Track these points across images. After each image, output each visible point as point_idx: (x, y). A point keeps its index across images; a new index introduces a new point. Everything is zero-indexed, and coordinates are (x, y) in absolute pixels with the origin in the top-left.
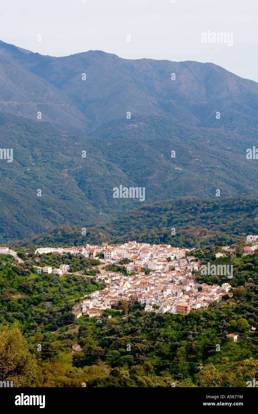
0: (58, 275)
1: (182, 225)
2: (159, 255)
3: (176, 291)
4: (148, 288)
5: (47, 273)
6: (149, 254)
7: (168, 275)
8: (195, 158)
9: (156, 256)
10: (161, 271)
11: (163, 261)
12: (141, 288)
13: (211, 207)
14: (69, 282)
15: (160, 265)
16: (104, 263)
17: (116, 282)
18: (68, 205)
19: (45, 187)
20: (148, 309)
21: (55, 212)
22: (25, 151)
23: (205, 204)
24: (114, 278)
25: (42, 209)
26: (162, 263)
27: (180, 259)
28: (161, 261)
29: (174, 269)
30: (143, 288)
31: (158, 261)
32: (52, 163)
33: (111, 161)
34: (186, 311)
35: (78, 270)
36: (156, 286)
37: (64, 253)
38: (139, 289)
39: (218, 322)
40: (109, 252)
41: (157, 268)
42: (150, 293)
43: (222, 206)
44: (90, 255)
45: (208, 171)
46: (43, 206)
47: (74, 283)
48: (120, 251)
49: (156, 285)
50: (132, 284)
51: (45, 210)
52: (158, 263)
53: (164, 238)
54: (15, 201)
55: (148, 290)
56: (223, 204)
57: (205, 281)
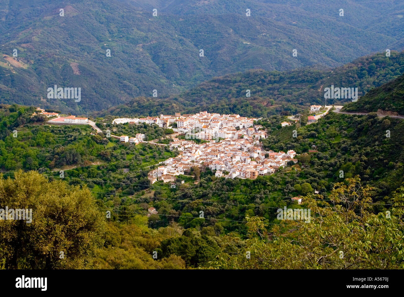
0: (134, 144)
2: (228, 124)
3: (244, 157)
4: (219, 155)
5: (124, 142)
6: (220, 124)
7: (237, 143)
8: (262, 33)
9: (226, 125)
10: (230, 139)
11: (232, 130)
12: (212, 155)
13: (278, 79)
14: (144, 150)
16: (177, 132)
17: (188, 149)
18: (143, 78)
19: (121, 61)
20: (219, 174)
21: (131, 84)
22: (102, 27)
23: (272, 76)
24: (186, 146)
25: (119, 82)
26: (231, 132)
27: (248, 128)
29: (242, 138)
30: (214, 156)
31: (227, 130)
32: (127, 38)
33: (183, 36)
34: (253, 176)
35: (153, 139)
37: (140, 123)
38: (210, 156)
39: (284, 186)
40: (182, 122)
41: (227, 136)
42: (220, 160)
43: (288, 78)
44: (164, 124)
45: (275, 45)
46: (120, 79)
47: (149, 151)
48: (192, 120)
49: (226, 152)
50: (203, 151)
51: (121, 83)
52: (227, 132)
53: (233, 108)
54: (93, 74)
55: (219, 157)
56: (289, 76)
57: (272, 149)
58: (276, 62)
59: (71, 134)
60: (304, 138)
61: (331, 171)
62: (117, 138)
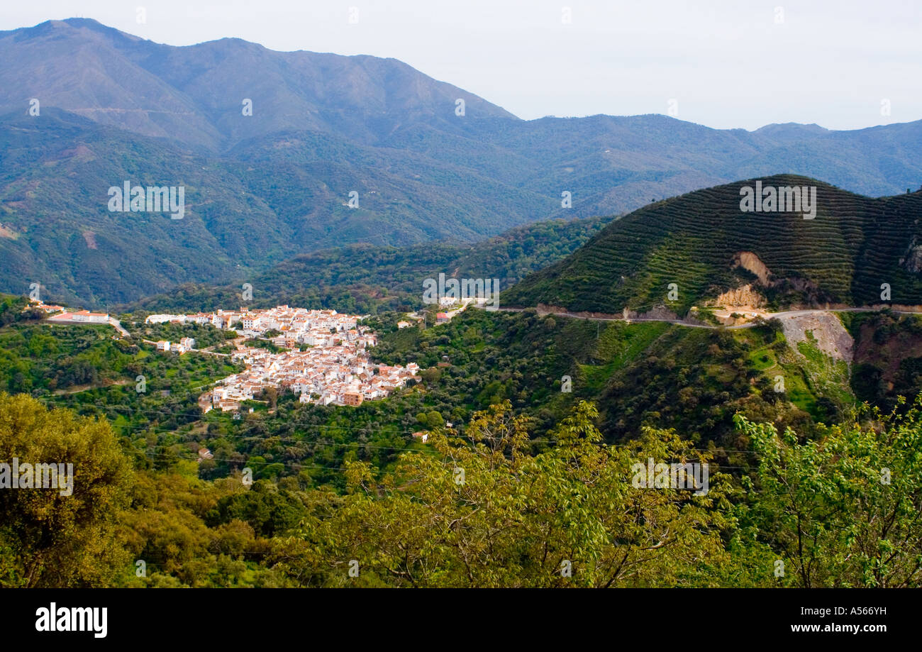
0: (178, 353)
1: (351, 284)
2: (319, 325)
3: (343, 374)
4: (305, 371)
5: (163, 350)
6: (306, 324)
7: (332, 352)
8: (371, 190)
9: (316, 326)
10: (322, 347)
11: (325, 333)
12: (295, 371)
13: (393, 258)
14: (194, 362)
15: (322, 338)
16: (243, 337)
17: (259, 362)
18: (192, 255)
19: (159, 229)
20: (305, 399)
21: (174, 264)
23: (384, 254)
24: (257, 357)
25: (156, 260)
26: (324, 336)
27: (348, 330)
28: (323, 333)
29: (340, 344)
30: (297, 371)
31: (318, 333)
33: (254, 193)
34: (356, 402)
35: (207, 346)
36: (316, 368)
37: (186, 322)
38: (291, 372)
39: (401, 417)
40: (250, 321)
41: (317, 342)
42: (307, 378)
43: (408, 257)
44: (223, 324)
45: (388, 209)
46: (157, 257)
47: (201, 363)
48: (266, 318)
49: (316, 366)
50: (282, 364)
51: (160, 262)
52: (318, 336)
53: (327, 300)
54: (117, 249)
55: (305, 373)
56: (409, 253)
57: (384, 361)
58: (391, 233)
59: (82, 338)
60: (431, 345)
61: (471, 393)
62: (152, 345)
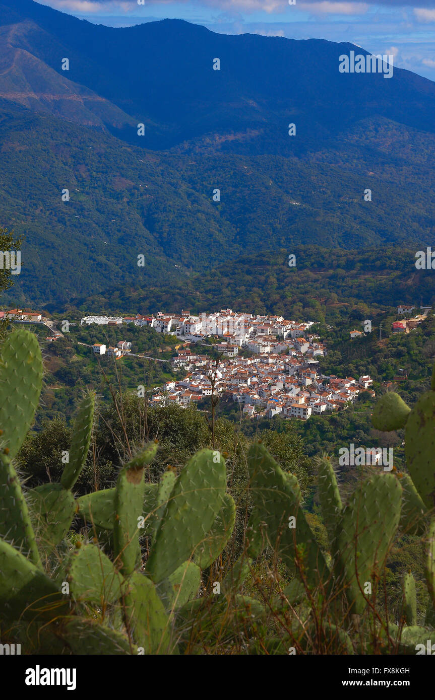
0: (114, 357)
1: (298, 288)
2: (265, 331)
3: (290, 385)
4: (249, 380)
5: (99, 353)
6: (251, 330)
7: (278, 361)
8: (320, 187)
9: (262, 332)
10: (267, 355)
11: (271, 341)
12: (238, 380)
13: (343, 262)
14: (132, 368)
15: (267, 346)
16: (184, 342)
17: (200, 369)
18: (128, 252)
19: (94, 225)
20: (249, 410)
21: (109, 263)
22: (66, 170)
23: (333, 257)
24: (198, 364)
25: (91, 258)
26: (269, 344)
27: (296, 338)
28: (269, 341)
29: (287, 353)
30: (241, 380)
31: (263, 341)
32: (105, 189)
33: (194, 188)
34: (304, 416)
35: (145, 350)
36: (260, 377)
37: (124, 324)
38: (235, 382)
41: (262, 350)
42: (251, 387)
43: (360, 261)
44: (163, 328)
45: (339, 208)
46: (92, 254)
47: (139, 369)
49: (260, 375)
50: (225, 373)
51: (94, 260)
52: (263, 344)
53: (272, 306)
54: (50, 245)
55: (249, 383)
56: (360, 257)
57: (334, 372)
58: (341, 234)
60: (386, 357)
62: (87, 347)
